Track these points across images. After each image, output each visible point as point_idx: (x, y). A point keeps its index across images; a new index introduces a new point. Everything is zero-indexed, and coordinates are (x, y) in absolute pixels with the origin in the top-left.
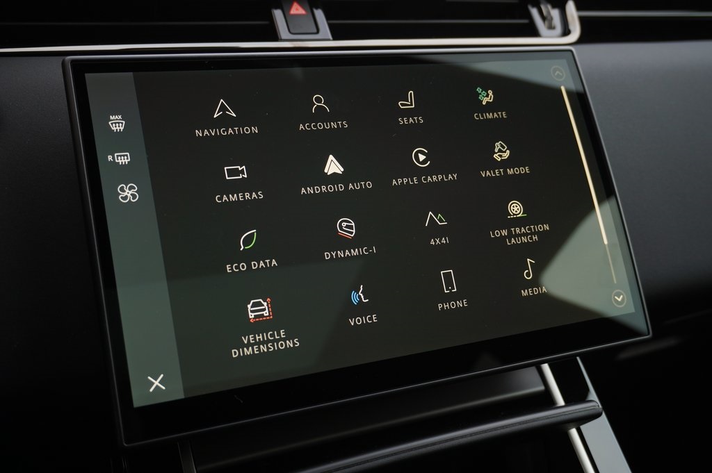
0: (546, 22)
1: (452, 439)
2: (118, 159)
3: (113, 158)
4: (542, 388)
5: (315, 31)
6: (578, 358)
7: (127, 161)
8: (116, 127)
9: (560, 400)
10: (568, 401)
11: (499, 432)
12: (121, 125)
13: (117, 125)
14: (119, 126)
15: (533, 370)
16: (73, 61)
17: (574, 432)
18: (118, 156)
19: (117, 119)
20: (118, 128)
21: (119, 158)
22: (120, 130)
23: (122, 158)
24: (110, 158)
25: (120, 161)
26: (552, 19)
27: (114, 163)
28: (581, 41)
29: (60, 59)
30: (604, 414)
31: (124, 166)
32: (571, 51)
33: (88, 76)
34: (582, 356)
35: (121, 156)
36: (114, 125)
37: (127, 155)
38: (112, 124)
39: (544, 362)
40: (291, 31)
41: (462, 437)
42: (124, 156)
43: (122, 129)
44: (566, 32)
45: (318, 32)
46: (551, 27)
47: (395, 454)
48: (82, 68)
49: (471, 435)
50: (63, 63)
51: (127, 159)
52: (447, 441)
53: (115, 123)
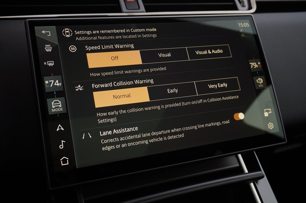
0: (241, 4)
1: (196, 187)
2: (49, 64)
3: (47, 63)
4: (238, 165)
5: (138, 8)
6: (254, 152)
8: (48, 50)
9: (246, 171)
10: (250, 171)
11: (217, 184)
12: (50, 49)
13: (48, 49)
15: (234, 158)
16: (29, 21)
17: (252, 184)
18: (48, 62)
19: (48, 47)
20: (49, 50)
22: (50, 51)
24: (45, 63)
25: (49, 65)
26: (244, 2)
27: (47, 65)
28: (256, 12)
29: (24, 21)
30: (265, 176)
31: (51, 67)
32: (251, 16)
33: (35, 27)
34: (256, 151)
35: (50, 62)
36: (47, 49)
37: (52, 62)
39: (239, 153)
40: (128, 8)
41: (201, 186)
42: (51, 62)
44: (250, 8)
46: (243, 6)
47: (171, 194)
48: (33, 24)
49: (205, 185)
50: (25, 23)
51: (53, 64)
52: (194, 188)
53: (48, 48)
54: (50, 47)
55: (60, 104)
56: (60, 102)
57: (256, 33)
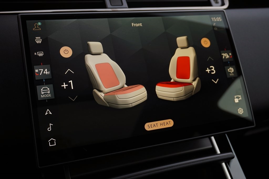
0: (215, 1)
1: (172, 167)
2: (38, 54)
3: (37, 54)
4: (211, 146)
5: (121, 4)
6: (226, 134)
8: (38, 41)
9: (219, 152)
10: (222, 152)
12: (40, 41)
14: (39, 41)
15: (207, 140)
16: (21, 16)
19: (38, 39)
22: (40, 43)
24: (35, 54)
27: (37, 56)
28: (229, 8)
30: (236, 157)
31: (41, 57)
32: (223, 11)
33: (27, 21)
34: (228, 134)
35: (40, 53)
36: (37, 41)
37: (42, 53)
38: (36, 40)
39: (212, 136)
40: (112, 4)
41: (176, 166)
42: (41, 53)
43: (40, 42)
44: (223, 4)
45: (122, 5)
46: (217, 3)
48: (25, 18)
50: (18, 17)
51: (42, 54)
52: (170, 167)
53: (38, 40)
54: (40, 39)
55: (48, 91)
56: (49, 89)
57: (227, 27)
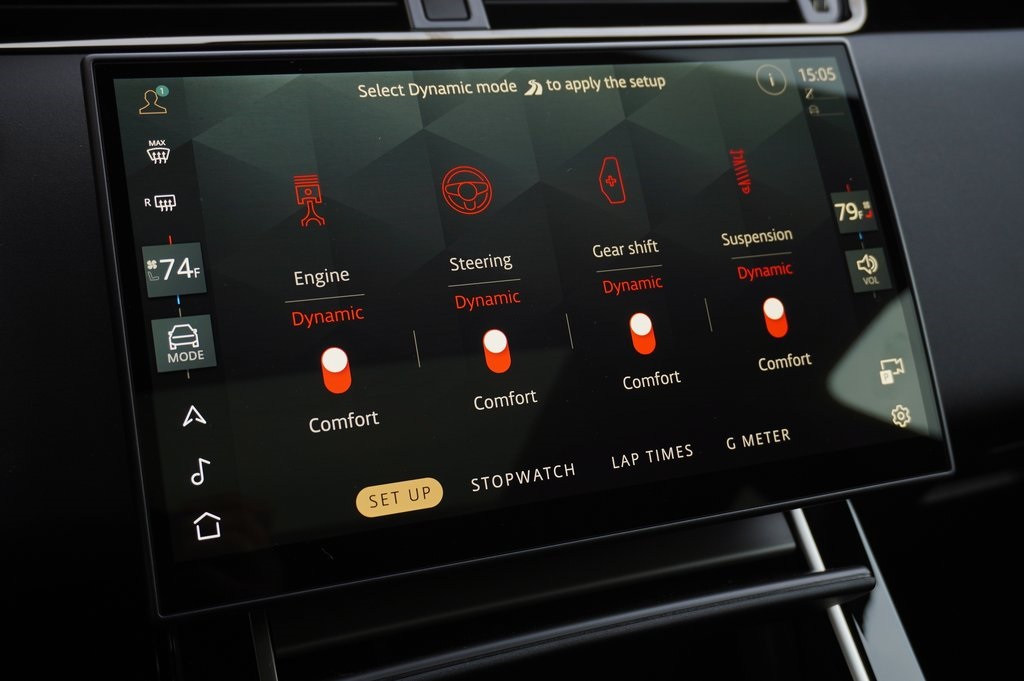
0: (815, 1)
2: (158, 204)
3: (152, 202)
4: (791, 545)
5: (465, 15)
6: (849, 502)
7: (171, 206)
8: (156, 156)
9: (818, 564)
10: (831, 564)
12: (164, 153)
13: (159, 154)
14: (161, 156)
15: (779, 520)
16: (96, 61)
18: (158, 199)
19: (158, 146)
20: (159, 158)
21: (161, 202)
22: (163, 161)
23: (165, 202)
24: (147, 202)
25: (162, 207)
27: (153, 209)
28: (866, 29)
29: (78, 58)
31: (167, 214)
32: (844, 44)
33: (117, 82)
34: (854, 497)
35: (163, 199)
36: (154, 154)
37: (172, 198)
38: (151, 152)
39: (796, 506)
40: (429, 16)
41: (661, 615)
42: (167, 199)
43: (165, 159)
44: (845, 15)
45: (469, 16)
46: (822, 8)
48: (109, 71)
50: (83, 64)
51: (172, 203)
52: (637, 620)
53: (156, 151)
54: (163, 146)
55: (193, 339)
56: (195, 331)
